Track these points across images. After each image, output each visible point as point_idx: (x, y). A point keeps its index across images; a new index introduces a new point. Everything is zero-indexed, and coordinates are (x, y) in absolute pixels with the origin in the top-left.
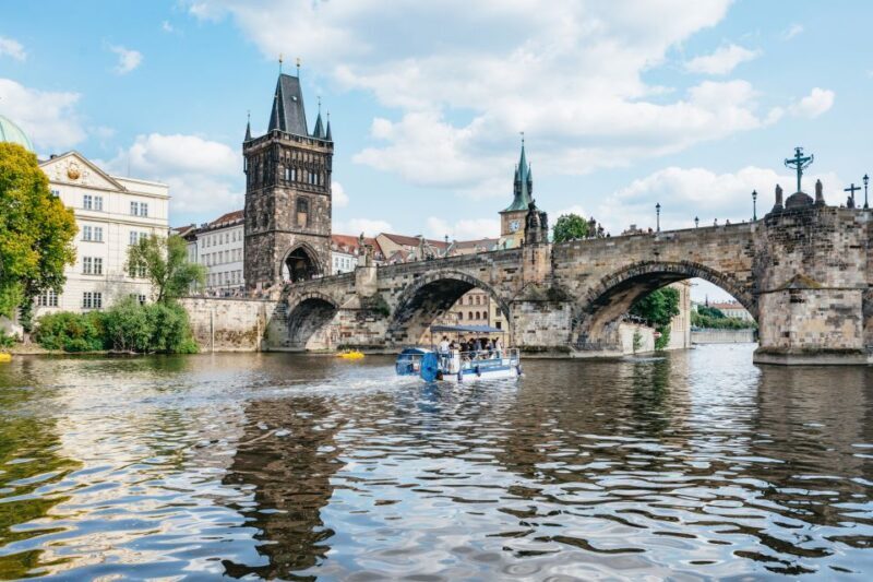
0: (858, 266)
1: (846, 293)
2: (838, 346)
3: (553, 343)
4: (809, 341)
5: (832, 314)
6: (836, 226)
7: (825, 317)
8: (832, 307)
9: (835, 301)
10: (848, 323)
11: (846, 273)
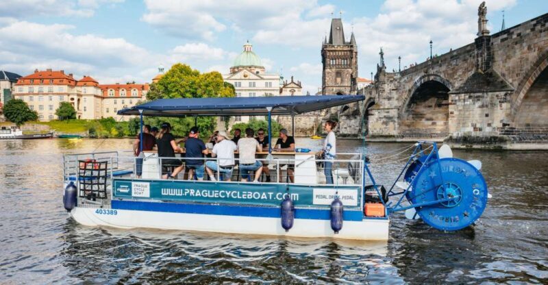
0: (395, 98)
1: (390, 110)
2: (387, 134)
3: (353, 133)
4: (375, 131)
5: (385, 120)
6: (386, 81)
7: (382, 121)
8: (385, 117)
9: (386, 114)
10: (391, 123)
11: (391, 101)
